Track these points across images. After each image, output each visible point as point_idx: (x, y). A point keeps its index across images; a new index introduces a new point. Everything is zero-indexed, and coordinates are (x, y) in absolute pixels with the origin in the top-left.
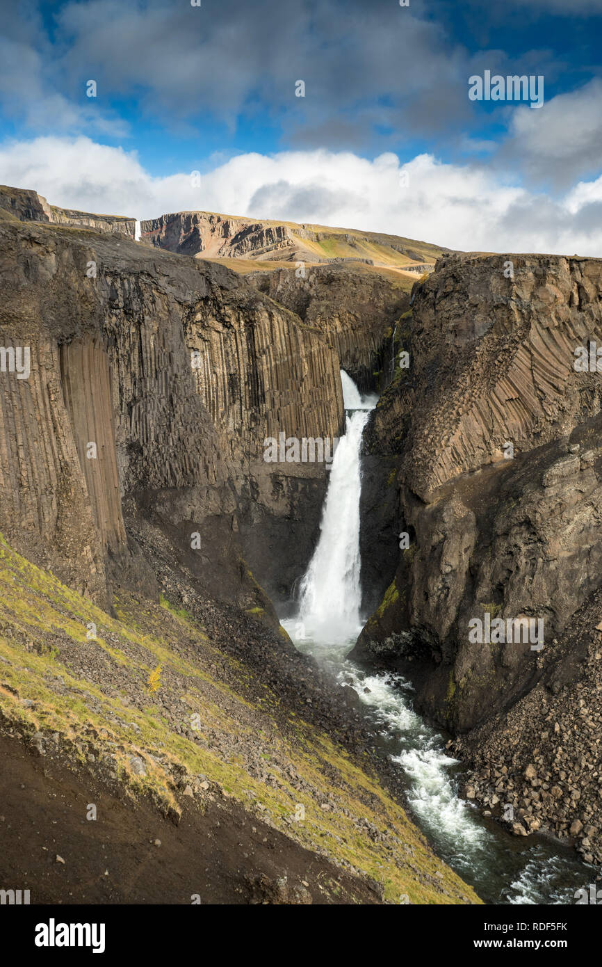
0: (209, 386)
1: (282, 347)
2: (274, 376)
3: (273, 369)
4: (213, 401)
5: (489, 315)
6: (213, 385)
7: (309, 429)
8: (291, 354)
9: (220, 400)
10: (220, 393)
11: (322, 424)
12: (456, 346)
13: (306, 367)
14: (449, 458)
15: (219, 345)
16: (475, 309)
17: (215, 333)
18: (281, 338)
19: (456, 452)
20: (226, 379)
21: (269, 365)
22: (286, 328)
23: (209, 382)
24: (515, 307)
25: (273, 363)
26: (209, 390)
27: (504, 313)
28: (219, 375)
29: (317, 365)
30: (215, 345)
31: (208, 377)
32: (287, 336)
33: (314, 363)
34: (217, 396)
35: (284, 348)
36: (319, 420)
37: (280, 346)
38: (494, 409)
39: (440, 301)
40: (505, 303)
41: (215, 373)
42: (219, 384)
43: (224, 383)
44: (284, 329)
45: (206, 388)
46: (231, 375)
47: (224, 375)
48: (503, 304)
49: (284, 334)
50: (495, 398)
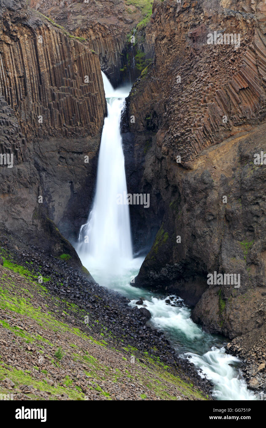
0: (5, 87)
1: (57, 54)
2: (53, 76)
3: (51, 71)
4: (9, 98)
5: (220, 25)
6: (7, 86)
7: (82, 116)
8: (65, 59)
9: (14, 97)
10: (13, 92)
11: (91, 111)
12: (194, 49)
13: (76, 68)
14: (201, 135)
15: (10, 55)
16: (208, 20)
17: (6, 45)
18: (56, 46)
19: (206, 130)
20: (17, 80)
21: (48, 68)
22: (59, 39)
23: (4, 84)
24: (242, 18)
25: (51, 66)
26: (5, 89)
27: (233, 23)
28: (11, 78)
29: (84, 66)
30: (6, 55)
31: (4, 80)
32: (60, 45)
33: (82, 65)
34: (11, 94)
35: (59, 54)
36: (89, 108)
37: (56, 53)
38: (231, 96)
39: (179, 15)
40: (234, 16)
41: (8, 76)
42: (12, 85)
43: (16, 84)
44: (57, 39)
45: (2, 89)
46: (20, 77)
47: (15, 77)
48: (232, 17)
49: (58, 44)
50: (231, 88)
